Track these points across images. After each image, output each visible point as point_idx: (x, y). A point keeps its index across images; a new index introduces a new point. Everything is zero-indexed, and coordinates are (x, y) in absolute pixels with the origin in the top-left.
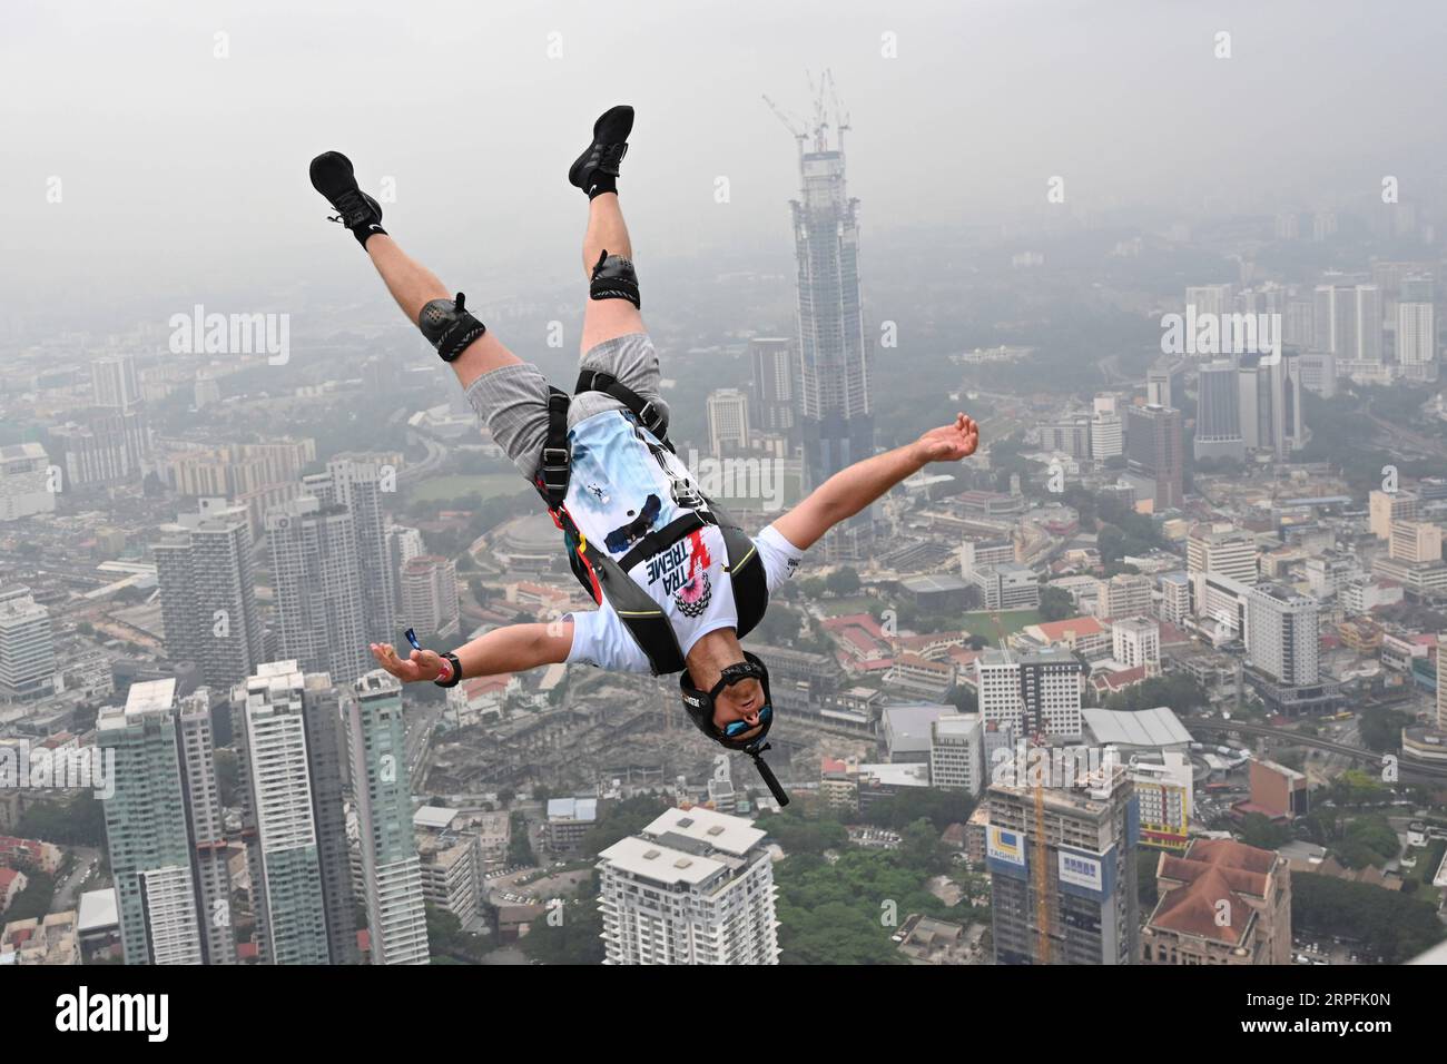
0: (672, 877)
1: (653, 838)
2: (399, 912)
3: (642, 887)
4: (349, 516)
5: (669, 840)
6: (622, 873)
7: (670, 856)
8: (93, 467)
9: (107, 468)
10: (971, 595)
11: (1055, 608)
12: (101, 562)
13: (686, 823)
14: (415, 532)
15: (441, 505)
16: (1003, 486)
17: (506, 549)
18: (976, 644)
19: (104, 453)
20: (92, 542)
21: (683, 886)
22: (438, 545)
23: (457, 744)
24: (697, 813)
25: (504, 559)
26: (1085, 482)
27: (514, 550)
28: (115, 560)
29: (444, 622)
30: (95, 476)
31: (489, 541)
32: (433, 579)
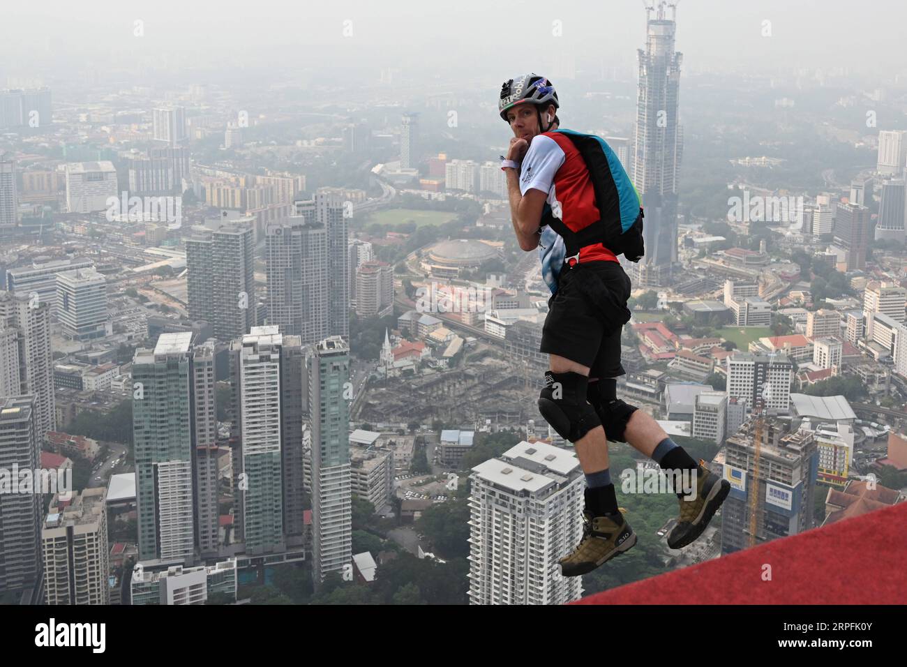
0: (518, 487)
1: (509, 460)
2: (333, 500)
3: (498, 492)
4: (325, 231)
5: (519, 462)
6: (487, 482)
7: (519, 472)
8: (148, 181)
9: (157, 183)
10: (728, 315)
11: (780, 327)
12: (147, 247)
13: (531, 452)
14: (368, 245)
15: (389, 228)
16: (755, 247)
17: (429, 261)
18: (729, 347)
19: (157, 173)
20: (141, 233)
21: (526, 493)
22: (383, 255)
23: (384, 389)
24: (539, 446)
25: (428, 267)
26: (806, 248)
27: (435, 262)
28: (157, 247)
29: (383, 307)
30: (148, 188)
31: (419, 255)
32: (377, 277)
